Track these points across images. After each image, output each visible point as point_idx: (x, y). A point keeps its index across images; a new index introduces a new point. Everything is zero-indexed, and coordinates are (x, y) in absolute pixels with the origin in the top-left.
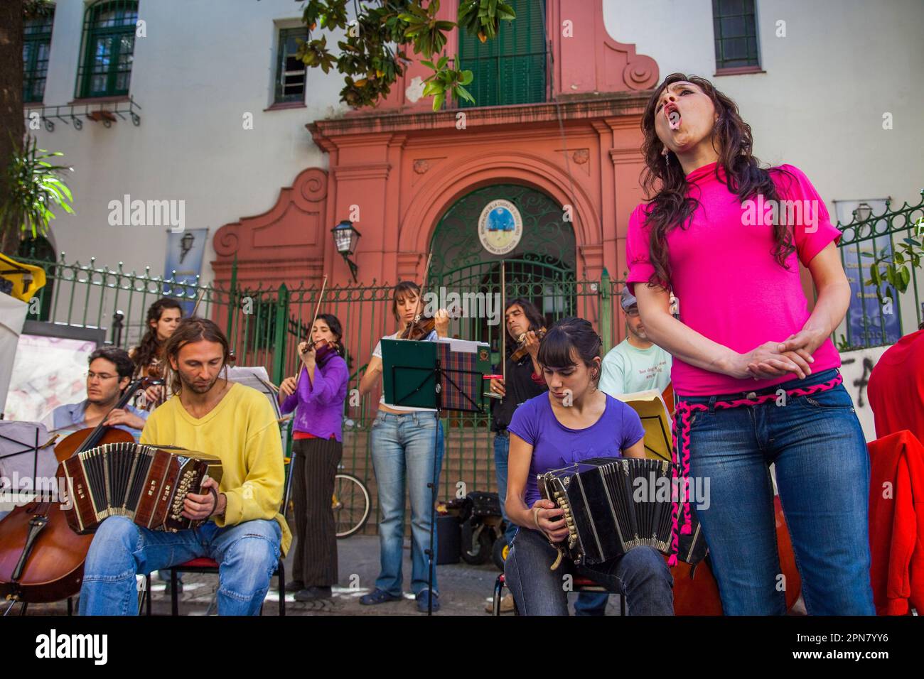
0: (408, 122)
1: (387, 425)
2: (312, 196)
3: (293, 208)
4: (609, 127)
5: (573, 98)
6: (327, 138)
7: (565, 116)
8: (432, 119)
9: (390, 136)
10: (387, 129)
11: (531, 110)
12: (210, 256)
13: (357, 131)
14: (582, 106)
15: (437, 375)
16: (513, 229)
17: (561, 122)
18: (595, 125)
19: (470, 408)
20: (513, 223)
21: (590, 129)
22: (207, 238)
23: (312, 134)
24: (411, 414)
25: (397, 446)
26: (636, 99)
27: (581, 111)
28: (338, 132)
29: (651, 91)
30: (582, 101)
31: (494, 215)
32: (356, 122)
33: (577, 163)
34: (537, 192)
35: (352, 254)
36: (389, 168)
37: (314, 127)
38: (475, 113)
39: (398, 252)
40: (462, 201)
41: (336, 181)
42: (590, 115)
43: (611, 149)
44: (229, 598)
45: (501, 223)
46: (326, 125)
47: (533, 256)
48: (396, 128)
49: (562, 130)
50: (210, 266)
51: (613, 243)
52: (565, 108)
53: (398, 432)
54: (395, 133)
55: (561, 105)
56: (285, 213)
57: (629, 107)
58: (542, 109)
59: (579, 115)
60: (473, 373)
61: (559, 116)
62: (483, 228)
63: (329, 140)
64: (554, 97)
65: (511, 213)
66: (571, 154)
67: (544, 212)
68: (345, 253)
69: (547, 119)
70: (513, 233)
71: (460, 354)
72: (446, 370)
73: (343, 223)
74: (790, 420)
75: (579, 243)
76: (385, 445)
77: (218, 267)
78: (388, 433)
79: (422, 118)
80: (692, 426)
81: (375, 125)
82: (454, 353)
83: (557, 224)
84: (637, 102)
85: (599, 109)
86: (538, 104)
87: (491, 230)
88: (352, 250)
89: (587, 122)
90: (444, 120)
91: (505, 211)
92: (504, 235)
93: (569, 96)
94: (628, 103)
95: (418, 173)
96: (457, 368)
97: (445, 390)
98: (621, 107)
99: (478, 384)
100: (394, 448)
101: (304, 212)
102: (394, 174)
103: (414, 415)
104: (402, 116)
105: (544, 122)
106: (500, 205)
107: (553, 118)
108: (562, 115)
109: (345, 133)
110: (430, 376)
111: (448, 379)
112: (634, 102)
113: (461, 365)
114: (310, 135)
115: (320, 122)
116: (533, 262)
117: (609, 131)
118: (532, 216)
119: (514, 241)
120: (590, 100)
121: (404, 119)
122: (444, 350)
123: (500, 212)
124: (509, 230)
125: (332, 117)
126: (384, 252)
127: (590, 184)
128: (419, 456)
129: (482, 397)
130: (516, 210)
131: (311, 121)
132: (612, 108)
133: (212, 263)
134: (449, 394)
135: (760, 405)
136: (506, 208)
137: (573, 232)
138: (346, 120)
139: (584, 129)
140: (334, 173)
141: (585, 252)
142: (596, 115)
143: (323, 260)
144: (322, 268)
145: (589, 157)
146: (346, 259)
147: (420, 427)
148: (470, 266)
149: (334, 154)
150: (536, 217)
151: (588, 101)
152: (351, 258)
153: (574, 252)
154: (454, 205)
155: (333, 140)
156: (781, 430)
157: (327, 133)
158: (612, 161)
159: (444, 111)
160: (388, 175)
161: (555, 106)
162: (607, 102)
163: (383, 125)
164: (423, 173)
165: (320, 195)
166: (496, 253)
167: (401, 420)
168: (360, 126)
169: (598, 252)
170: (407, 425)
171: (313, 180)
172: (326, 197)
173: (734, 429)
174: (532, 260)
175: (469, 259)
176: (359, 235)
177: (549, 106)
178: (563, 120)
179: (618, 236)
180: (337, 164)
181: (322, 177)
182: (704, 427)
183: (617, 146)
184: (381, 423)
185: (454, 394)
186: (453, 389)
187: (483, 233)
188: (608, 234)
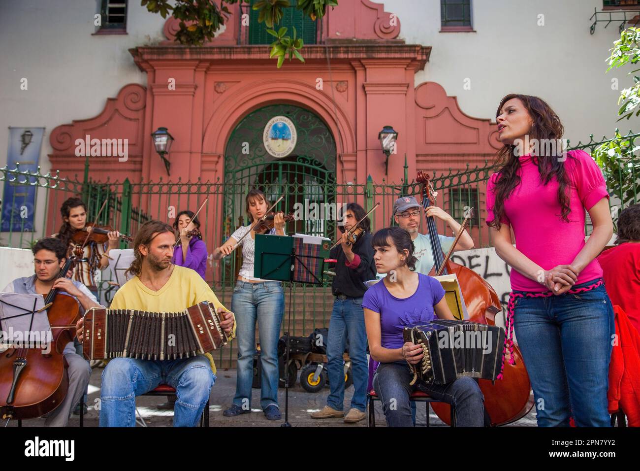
0: (211, 53)
1: (245, 291)
2: (133, 106)
3: (117, 115)
4: (363, 66)
5: (337, 42)
6: (146, 61)
7: (332, 56)
8: (230, 51)
9: (197, 62)
10: (195, 57)
11: (306, 49)
12: (46, 150)
13: (171, 57)
14: (345, 49)
15: (292, 259)
16: (290, 139)
17: (328, 61)
18: (353, 63)
19: (313, 281)
20: (290, 134)
21: (349, 66)
22: (44, 135)
23: (134, 57)
24: (263, 283)
25: (252, 306)
26: (384, 46)
27: (343, 53)
28: (155, 57)
29: (394, 40)
30: (345, 45)
31: (275, 127)
32: (170, 50)
33: (340, 91)
34: (308, 111)
35: (167, 153)
36: (196, 87)
37: (135, 52)
38: (264, 49)
39: (202, 153)
40: (251, 115)
41: (153, 96)
42: (350, 56)
43: (364, 83)
44: (184, 407)
45: (280, 134)
46: (146, 50)
47: (304, 160)
48: (202, 57)
49: (329, 66)
50: (48, 158)
51: (364, 152)
52: (331, 49)
53: (253, 296)
54: (201, 61)
55: (329, 47)
56: (110, 119)
57: (378, 52)
58: (315, 49)
59: (342, 56)
60: (317, 258)
61: (327, 56)
62: (267, 136)
63: (148, 63)
64: (323, 40)
65: (289, 126)
66: (334, 84)
67: (313, 127)
68: (162, 153)
69: (318, 57)
70: (289, 142)
71: (310, 245)
72: (299, 256)
73: (160, 129)
74: (566, 307)
75: (339, 151)
76: (244, 305)
77: (54, 159)
78: (246, 297)
79: (223, 50)
80: (516, 305)
81: (185, 53)
82: (305, 244)
83: (323, 137)
84: (385, 49)
85: (356, 52)
86: (312, 46)
87: (273, 139)
88: (167, 151)
89: (348, 61)
90: (239, 53)
91: (284, 125)
92: (283, 143)
93: (334, 41)
94: (378, 49)
95: (218, 93)
96: (307, 254)
97: (297, 269)
98: (373, 52)
99: (320, 264)
100: (249, 307)
101: (126, 118)
102: (199, 92)
103: (265, 284)
104: (207, 48)
105: (316, 59)
106: (280, 120)
107: (323, 57)
108: (330, 55)
109: (161, 57)
110: (288, 259)
111: (300, 262)
112: (382, 49)
113: (309, 253)
114: (132, 59)
115: (141, 48)
116: (303, 164)
117: (363, 68)
118: (303, 129)
119: (290, 148)
120: (350, 45)
121: (209, 50)
122: (299, 242)
123: (280, 126)
124: (287, 140)
125: (150, 45)
126: (191, 153)
127: (348, 108)
128: (268, 313)
129: (322, 274)
130: (292, 124)
131: (133, 46)
132: (367, 52)
133: (49, 156)
134: (299, 271)
135: (549, 297)
136: (284, 122)
137: (335, 142)
138: (162, 48)
139: (345, 66)
140: (152, 89)
141: (344, 159)
142: (354, 57)
143: (142, 157)
144: (141, 163)
145: (347, 88)
146: (163, 157)
147: (269, 292)
148: (257, 166)
149: (151, 74)
150: (307, 131)
151: (348, 45)
152: (166, 156)
153: (336, 158)
154: (246, 118)
155: (151, 63)
156: (561, 312)
157: (146, 57)
158: (365, 92)
159: (239, 46)
160: (194, 93)
161: (325, 48)
162: (363, 47)
163: (191, 53)
164: (221, 93)
165: (139, 105)
166: (276, 156)
167: (255, 287)
168: (173, 53)
169: (353, 158)
170: (260, 291)
171: (134, 93)
172: (145, 107)
173: (536, 308)
174: (304, 162)
175: (255, 160)
176: (172, 139)
177: (320, 47)
178: (330, 59)
179: (369, 147)
180: (154, 82)
181: (141, 91)
182: (522, 306)
183: (369, 81)
184: (240, 289)
185: (303, 272)
186: (302, 268)
187: (267, 141)
188: (361, 145)
